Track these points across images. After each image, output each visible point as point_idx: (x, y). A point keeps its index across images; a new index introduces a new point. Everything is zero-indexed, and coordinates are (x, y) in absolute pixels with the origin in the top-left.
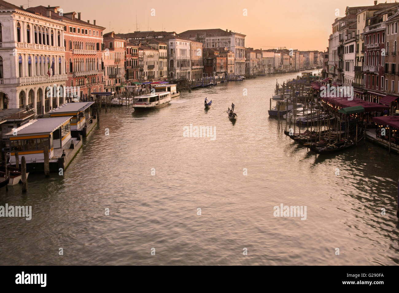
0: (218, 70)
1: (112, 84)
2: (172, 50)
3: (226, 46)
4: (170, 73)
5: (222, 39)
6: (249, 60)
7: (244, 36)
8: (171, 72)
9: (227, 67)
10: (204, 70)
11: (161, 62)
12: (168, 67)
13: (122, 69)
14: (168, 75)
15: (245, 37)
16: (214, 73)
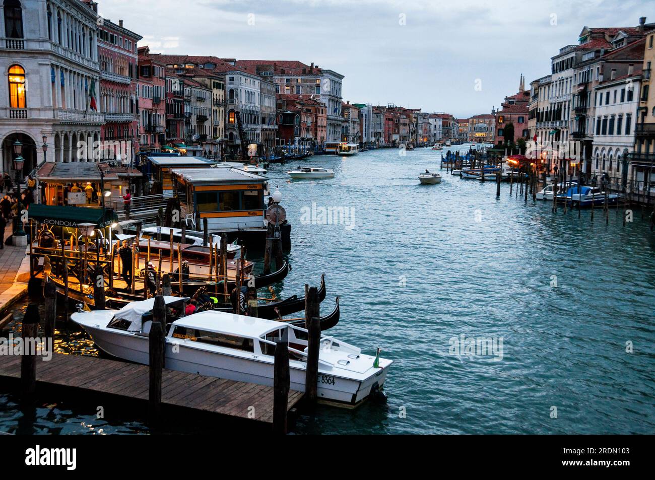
0: (304, 135)
1: (149, 143)
2: (232, 91)
3: (311, 92)
4: (228, 133)
5: (304, 79)
6: (347, 122)
7: (341, 77)
8: (230, 131)
9: (316, 130)
10: (278, 133)
11: (215, 111)
12: (225, 122)
13: (162, 117)
14: (226, 136)
15: (343, 80)
16: (297, 139)
